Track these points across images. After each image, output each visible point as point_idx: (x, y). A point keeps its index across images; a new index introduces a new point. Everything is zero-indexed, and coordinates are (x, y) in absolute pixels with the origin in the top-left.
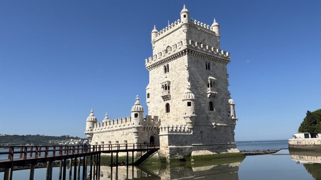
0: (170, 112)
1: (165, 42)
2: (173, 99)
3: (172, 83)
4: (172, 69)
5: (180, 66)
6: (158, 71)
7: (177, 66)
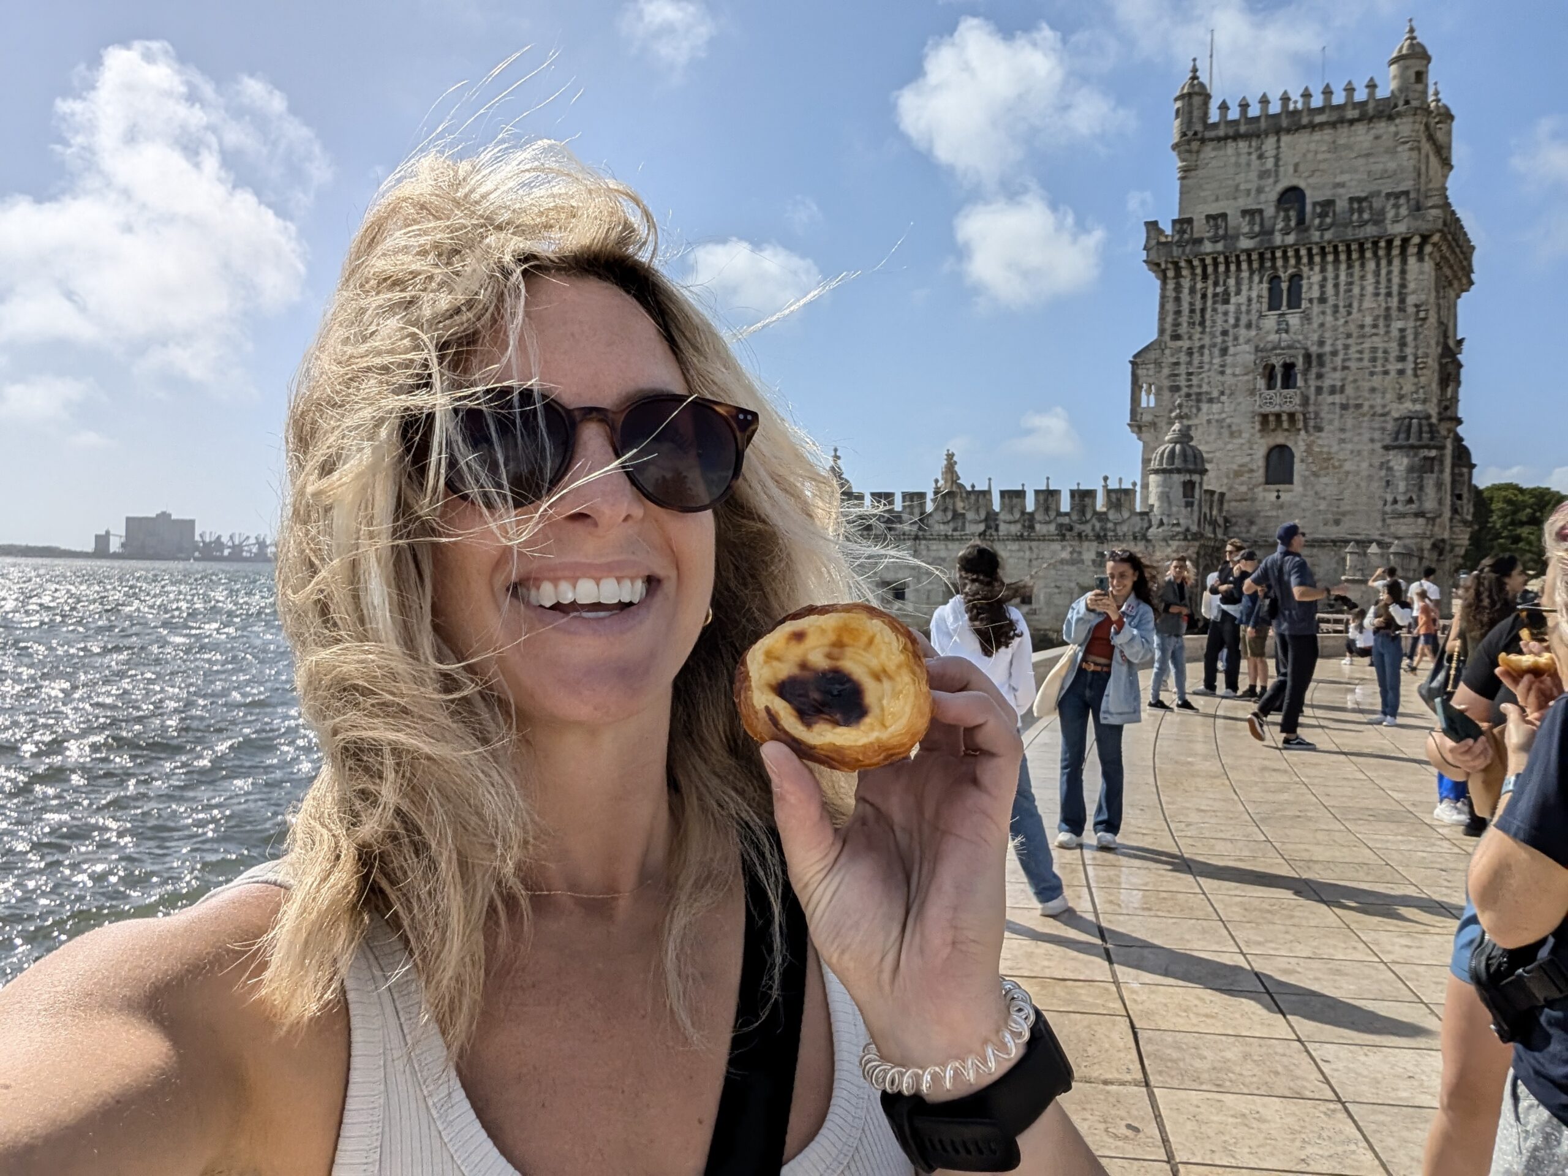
0: (1290, 481)
1: (1270, 164)
2: (1319, 429)
3: (1321, 364)
4: (1322, 300)
5: (1377, 295)
6: (1226, 293)
7: (1356, 290)
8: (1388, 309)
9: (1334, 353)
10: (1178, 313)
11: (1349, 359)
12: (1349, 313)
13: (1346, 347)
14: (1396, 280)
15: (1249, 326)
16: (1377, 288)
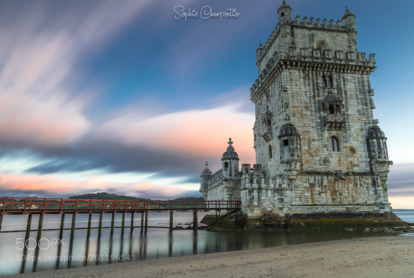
0: (272, 157)
2: (274, 137)
3: (273, 116)
4: (272, 95)
5: (278, 88)
6: (262, 102)
7: (276, 89)
8: (280, 92)
9: (274, 111)
10: (257, 111)
11: (276, 112)
12: (275, 96)
13: (275, 108)
14: (280, 81)
15: (264, 110)
16: (278, 86)
